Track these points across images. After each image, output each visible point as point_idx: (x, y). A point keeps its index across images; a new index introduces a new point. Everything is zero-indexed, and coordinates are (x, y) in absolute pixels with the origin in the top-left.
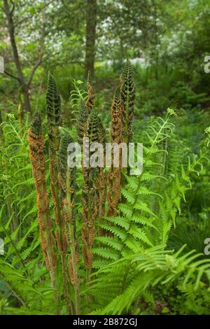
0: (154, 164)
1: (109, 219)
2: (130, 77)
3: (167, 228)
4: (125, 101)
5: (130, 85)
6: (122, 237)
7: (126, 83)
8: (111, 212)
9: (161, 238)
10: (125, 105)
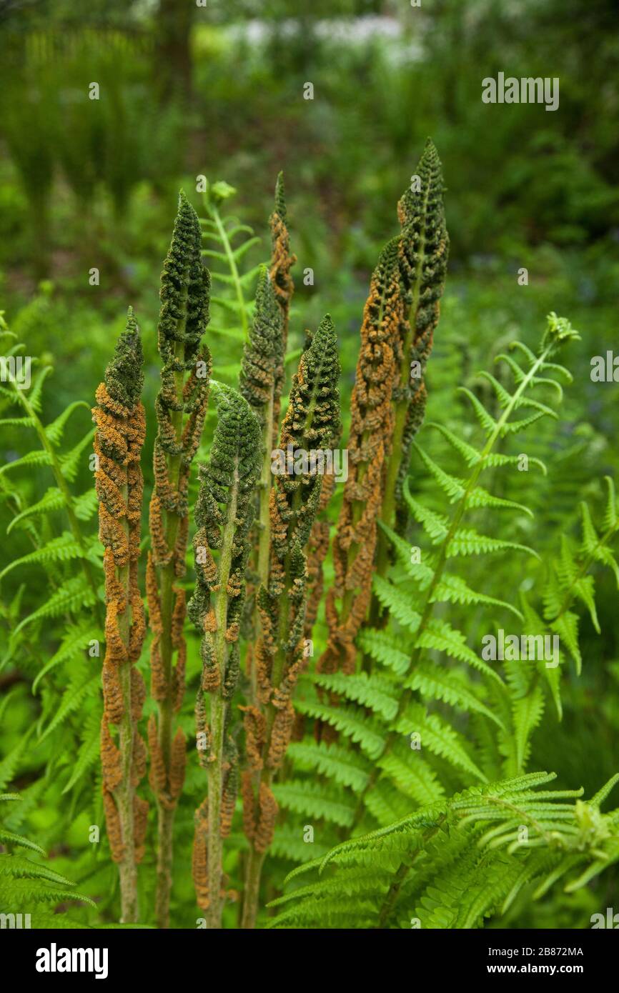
0: (497, 502)
1: (327, 681)
2: (434, 206)
3: (528, 715)
4: (407, 286)
5: (429, 234)
6: (371, 744)
7: (417, 228)
8: (335, 659)
9: (504, 749)
10: (407, 302)
